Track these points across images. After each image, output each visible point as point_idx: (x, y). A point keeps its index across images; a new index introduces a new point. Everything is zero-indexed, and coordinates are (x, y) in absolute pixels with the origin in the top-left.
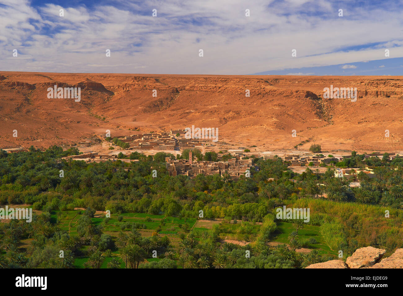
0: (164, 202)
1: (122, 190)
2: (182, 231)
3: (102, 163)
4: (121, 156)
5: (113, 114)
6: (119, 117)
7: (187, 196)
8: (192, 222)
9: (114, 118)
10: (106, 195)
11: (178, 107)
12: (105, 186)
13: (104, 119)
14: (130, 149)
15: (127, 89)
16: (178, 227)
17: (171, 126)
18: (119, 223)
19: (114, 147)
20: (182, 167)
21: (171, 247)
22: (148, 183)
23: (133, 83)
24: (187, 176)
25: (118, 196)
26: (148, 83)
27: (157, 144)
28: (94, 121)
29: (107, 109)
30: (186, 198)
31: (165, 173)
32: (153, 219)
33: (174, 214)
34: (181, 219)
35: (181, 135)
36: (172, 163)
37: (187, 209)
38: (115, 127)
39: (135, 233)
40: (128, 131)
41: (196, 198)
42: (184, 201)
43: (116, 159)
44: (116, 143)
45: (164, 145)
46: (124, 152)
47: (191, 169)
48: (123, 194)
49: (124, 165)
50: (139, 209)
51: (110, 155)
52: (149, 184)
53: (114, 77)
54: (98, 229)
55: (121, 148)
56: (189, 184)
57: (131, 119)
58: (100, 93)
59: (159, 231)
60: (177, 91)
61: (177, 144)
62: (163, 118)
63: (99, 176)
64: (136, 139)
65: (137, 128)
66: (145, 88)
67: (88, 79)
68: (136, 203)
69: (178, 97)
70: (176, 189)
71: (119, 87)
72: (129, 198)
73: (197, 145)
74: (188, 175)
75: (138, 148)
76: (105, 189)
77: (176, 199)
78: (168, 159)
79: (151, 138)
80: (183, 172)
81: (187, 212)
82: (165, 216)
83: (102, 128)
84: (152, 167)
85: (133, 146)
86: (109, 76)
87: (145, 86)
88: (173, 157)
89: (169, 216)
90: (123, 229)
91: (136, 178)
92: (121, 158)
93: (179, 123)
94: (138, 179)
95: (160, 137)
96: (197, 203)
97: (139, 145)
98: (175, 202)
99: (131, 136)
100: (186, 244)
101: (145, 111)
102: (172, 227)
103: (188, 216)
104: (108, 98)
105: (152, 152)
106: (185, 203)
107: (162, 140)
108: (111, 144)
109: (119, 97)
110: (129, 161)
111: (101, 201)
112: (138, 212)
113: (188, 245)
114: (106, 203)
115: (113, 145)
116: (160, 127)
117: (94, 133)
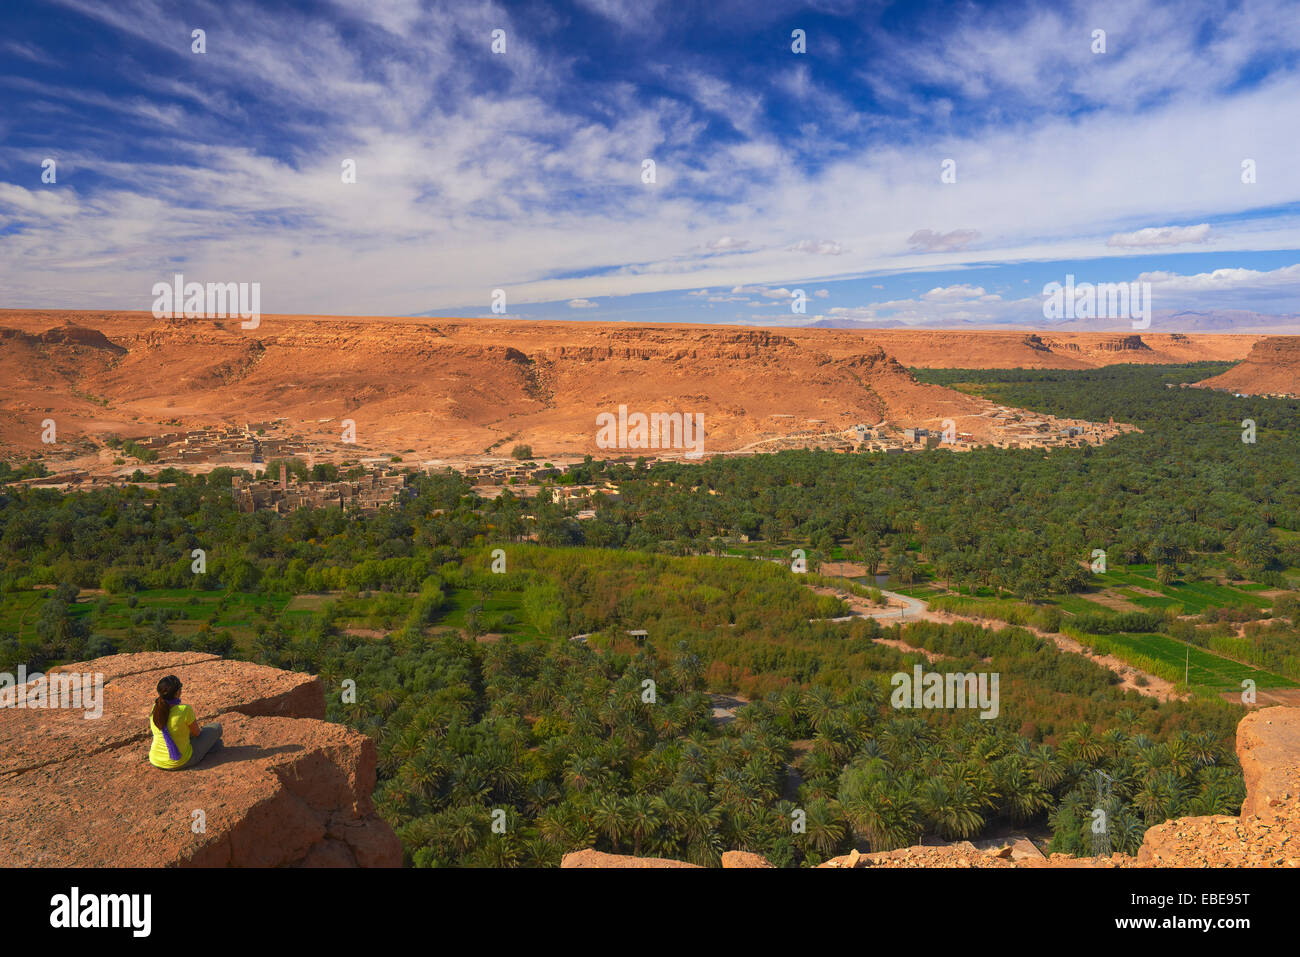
0: (226, 566)
1: (138, 545)
2: (260, 620)
3: (95, 492)
4: (139, 476)
5: (125, 394)
6: (138, 399)
7: (273, 550)
8: (283, 600)
9: (127, 401)
10: (102, 557)
11: (263, 377)
12: (102, 539)
13: (106, 402)
14: (159, 463)
15: (156, 342)
16: (253, 611)
17: (246, 415)
18: (129, 610)
19: (125, 458)
20: (266, 495)
21: (238, 651)
22: (192, 528)
23: (169, 331)
24: (274, 513)
25: (130, 557)
26: (199, 330)
27: (217, 451)
28: (83, 407)
29: (113, 382)
30: (271, 554)
31: (231, 507)
32: (200, 599)
33: (245, 587)
34: (260, 595)
35: (267, 432)
36: (245, 488)
37: (272, 577)
38: (129, 418)
39: (160, 629)
40: (158, 427)
41: (292, 554)
42: (267, 560)
43: (127, 484)
44: (129, 451)
45: (231, 453)
46: (146, 470)
47: (283, 497)
48: (140, 553)
49: (145, 495)
50: (174, 581)
51: (115, 475)
52: (195, 532)
53: (127, 318)
54: (82, 626)
55: (141, 462)
56: (279, 527)
57: (165, 402)
58: (96, 350)
59: (213, 621)
60: (261, 347)
61: (258, 451)
62: (233, 400)
63: (88, 519)
64: (173, 441)
65: (175, 421)
66: (192, 340)
67: (69, 323)
68: (168, 569)
69: (262, 358)
70: (250, 537)
71: (138, 339)
72: (152, 561)
73: (298, 450)
74: (277, 510)
75: (177, 461)
76: (102, 544)
77: (251, 557)
78: (236, 481)
79: (205, 440)
80: (267, 504)
81: (273, 582)
82: (228, 593)
83: (101, 420)
84: (203, 498)
85: (165, 455)
86: (118, 317)
87: (194, 337)
88: (248, 477)
89: (236, 590)
90: (138, 622)
91: (167, 521)
92: (138, 481)
93: (264, 409)
94: (173, 521)
95: (223, 436)
96: (293, 563)
97: (179, 454)
98: (248, 564)
99: (162, 436)
100: (266, 644)
101: (193, 386)
102: (242, 613)
103: (275, 590)
104: (114, 360)
105: (206, 467)
106: (269, 566)
107: (226, 443)
108: (119, 452)
109: (138, 358)
110: (155, 487)
111: (92, 570)
112: (172, 588)
113: (270, 644)
114: (102, 572)
115: (123, 454)
116: (225, 418)
117: (82, 432)
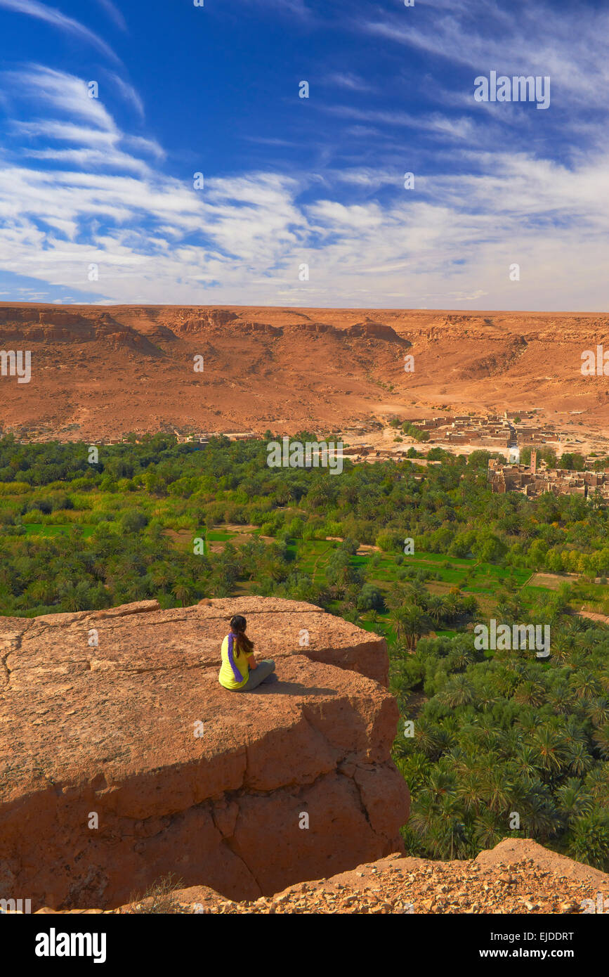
0: (477, 538)
1: (408, 511)
2: (503, 590)
3: (378, 463)
4: (413, 453)
5: (407, 381)
6: (417, 386)
7: (519, 529)
8: (525, 576)
9: (408, 387)
10: (379, 519)
11: (523, 370)
12: (379, 504)
13: (392, 388)
14: (429, 443)
15: (435, 337)
16: (497, 581)
17: (506, 404)
18: (396, 567)
19: (403, 437)
20: (517, 478)
21: (481, 615)
22: (452, 502)
23: (446, 327)
24: (523, 495)
25: (402, 523)
26: (471, 326)
27: (478, 435)
28: (374, 391)
29: (399, 371)
30: (517, 533)
31: (485, 487)
32: (453, 564)
33: (492, 559)
34: (504, 568)
35: (523, 421)
36: (499, 470)
37: (516, 553)
38: (409, 403)
39: (418, 586)
40: (431, 411)
41: (536, 534)
42: (514, 537)
43: (403, 459)
44: (406, 431)
45: (490, 437)
46: (419, 448)
47: (533, 481)
48: (408, 519)
49: (416, 470)
50: (433, 545)
51: (394, 451)
52: (455, 505)
53: (413, 315)
54: (358, 575)
55: (415, 440)
56: (525, 510)
57: (438, 389)
58: (387, 343)
59: (463, 586)
60: (524, 343)
61: (513, 437)
62: (495, 390)
63: (370, 486)
64: (442, 424)
65: (446, 407)
66: (465, 336)
67: (368, 320)
68: (429, 535)
69: (523, 352)
70: (500, 516)
71: (420, 334)
72: (417, 527)
73: (550, 439)
74: (525, 493)
75: (444, 442)
76: (379, 508)
77: (499, 533)
78: (492, 463)
79: (469, 425)
80: (517, 486)
81: (517, 557)
82: (477, 562)
83: (387, 403)
84: (462, 476)
85: (436, 436)
86: (406, 314)
87: (466, 332)
88: (502, 460)
89: (483, 561)
90: (402, 578)
91: (432, 493)
92: (411, 458)
93: (521, 399)
94: (436, 494)
95: (484, 422)
96: (536, 543)
97: (446, 436)
98: (496, 539)
99: (434, 419)
100: (505, 613)
101: (463, 376)
102: (487, 582)
103: (518, 565)
104: (400, 352)
105: (467, 449)
106: (514, 542)
107: (486, 428)
108: (398, 431)
109: (419, 351)
110: (424, 463)
111: (370, 529)
112: (431, 552)
113: (509, 614)
114: (377, 532)
115: (401, 433)
116: (487, 406)
117: (372, 412)
